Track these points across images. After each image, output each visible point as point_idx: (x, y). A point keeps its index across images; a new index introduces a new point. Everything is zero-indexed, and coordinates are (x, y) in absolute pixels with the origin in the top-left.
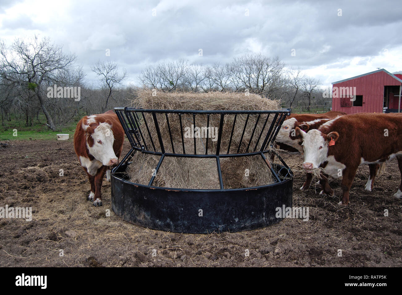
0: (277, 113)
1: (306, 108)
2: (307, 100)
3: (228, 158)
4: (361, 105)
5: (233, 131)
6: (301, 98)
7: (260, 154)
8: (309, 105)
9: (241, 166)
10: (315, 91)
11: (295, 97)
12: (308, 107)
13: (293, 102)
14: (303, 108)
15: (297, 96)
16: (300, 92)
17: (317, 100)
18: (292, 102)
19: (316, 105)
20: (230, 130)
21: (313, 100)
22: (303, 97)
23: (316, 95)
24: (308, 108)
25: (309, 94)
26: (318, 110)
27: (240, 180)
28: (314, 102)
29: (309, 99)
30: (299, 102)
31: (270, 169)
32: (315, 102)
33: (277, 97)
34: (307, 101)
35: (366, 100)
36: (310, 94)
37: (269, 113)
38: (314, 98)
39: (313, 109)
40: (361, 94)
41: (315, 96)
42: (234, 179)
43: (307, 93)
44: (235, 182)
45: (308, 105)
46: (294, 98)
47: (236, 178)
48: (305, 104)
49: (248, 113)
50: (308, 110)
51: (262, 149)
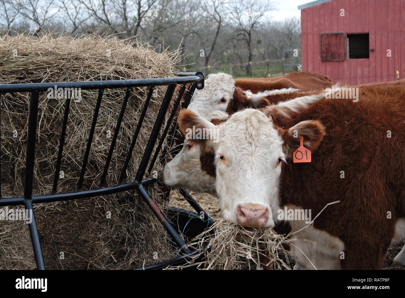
0: (172, 85)
1: (242, 67)
2: (245, 48)
3: (57, 203)
4: (367, 56)
5: (63, 135)
6: (230, 43)
7: (134, 187)
8: (250, 60)
9: (90, 221)
10: (261, 26)
11: (215, 42)
12: (247, 64)
13: (213, 54)
14: (235, 67)
15: (219, 41)
16: (228, 31)
17: (268, 49)
18: (210, 55)
19: (264, 58)
20: (56, 133)
21: (257, 48)
22: (235, 41)
23: (264, 35)
24: (247, 68)
25: (247, 35)
26: (270, 70)
27: (91, 256)
28: (259, 52)
29: (249, 45)
30: (225, 54)
31: (163, 223)
32: (263, 52)
33: (170, 45)
34: (244, 51)
35: (377, 43)
36: (249, 34)
37: (151, 86)
38: (259, 42)
39: (258, 69)
40: (366, 31)
41: (261, 40)
42: (75, 254)
43: (243, 32)
44: (78, 262)
45: (247, 60)
46: (214, 44)
47: (80, 253)
48: (240, 58)
49: (102, 88)
50: (248, 72)
51: (139, 177)
